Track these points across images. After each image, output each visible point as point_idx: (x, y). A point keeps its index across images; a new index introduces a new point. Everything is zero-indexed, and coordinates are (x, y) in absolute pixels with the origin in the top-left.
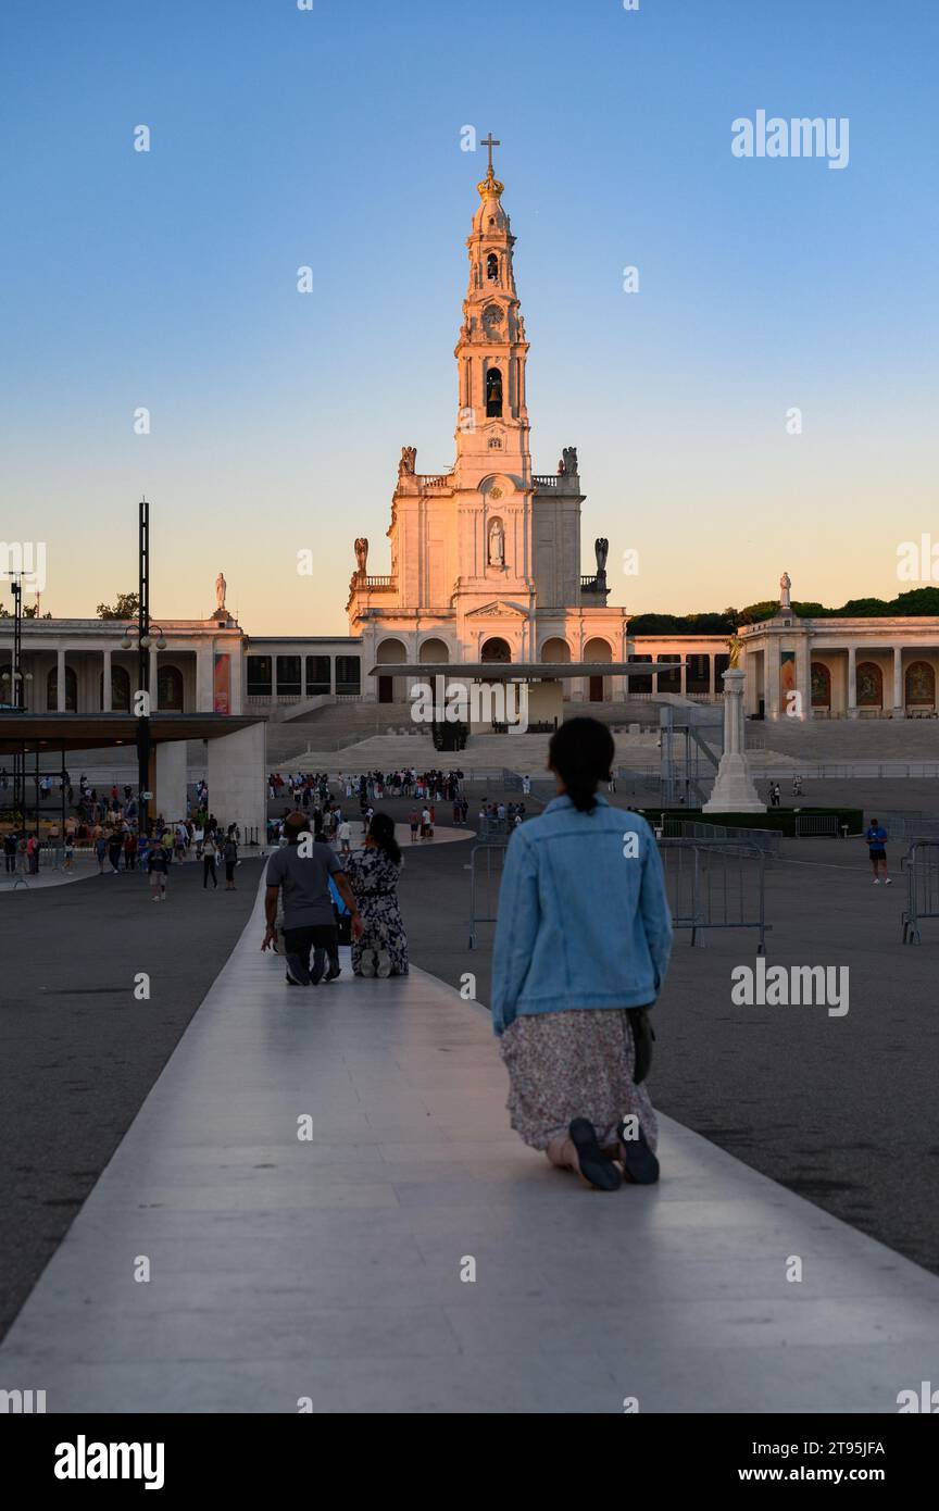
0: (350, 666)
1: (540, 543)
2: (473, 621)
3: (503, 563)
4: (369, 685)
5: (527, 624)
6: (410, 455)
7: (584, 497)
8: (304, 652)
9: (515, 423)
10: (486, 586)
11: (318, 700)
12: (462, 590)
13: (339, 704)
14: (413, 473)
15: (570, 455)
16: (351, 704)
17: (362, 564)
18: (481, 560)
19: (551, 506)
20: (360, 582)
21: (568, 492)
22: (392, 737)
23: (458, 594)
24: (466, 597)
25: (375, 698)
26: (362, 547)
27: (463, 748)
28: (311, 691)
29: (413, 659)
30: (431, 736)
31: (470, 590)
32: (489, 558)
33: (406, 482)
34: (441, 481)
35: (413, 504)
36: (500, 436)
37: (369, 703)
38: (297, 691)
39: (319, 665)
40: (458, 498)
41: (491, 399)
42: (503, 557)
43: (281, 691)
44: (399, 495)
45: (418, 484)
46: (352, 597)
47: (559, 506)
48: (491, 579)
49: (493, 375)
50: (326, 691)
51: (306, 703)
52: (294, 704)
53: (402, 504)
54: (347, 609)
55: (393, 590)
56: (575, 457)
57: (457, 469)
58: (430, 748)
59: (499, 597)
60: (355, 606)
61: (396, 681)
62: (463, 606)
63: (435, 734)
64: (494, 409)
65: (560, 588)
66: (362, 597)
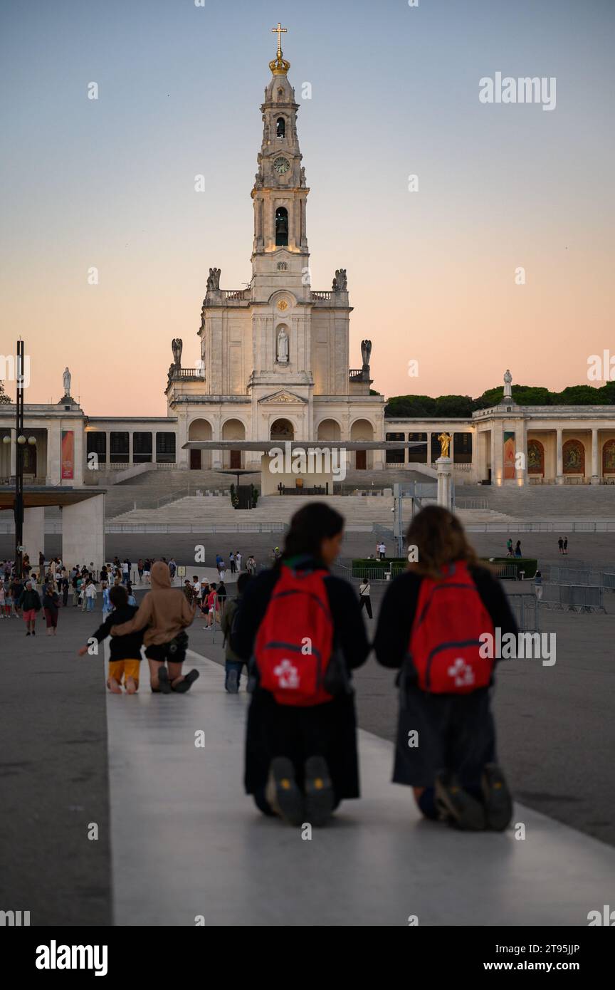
0: (167, 440)
1: (316, 344)
2: (265, 405)
3: (288, 360)
4: (182, 456)
5: (306, 409)
6: (215, 275)
7: (352, 309)
8: (132, 429)
9: (298, 251)
10: (275, 378)
11: (143, 467)
12: (256, 381)
13: (159, 470)
14: (218, 288)
15: (341, 276)
16: (169, 470)
17: (178, 359)
18: (272, 358)
19: (326, 315)
20: (176, 374)
21: (339, 304)
22: (199, 498)
23: (253, 385)
24: (259, 387)
25: (187, 466)
26: (177, 346)
27: (254, 506)
28: (137, 460)
29: (217, 437)
30: (230, 497)
31: (262, 381)
32: (277, 356)
33: (212, 296)
34: (240, 294)
35: (218, 313)
36: (286, 261)
37: (182, 469)
38: (126, 459)
39: (143, 440)
40: (254, 310)
41: (279, 232)
42: (288, 356)
43: (113, 459)
44: (207, 305)
45: (221, 297)
46: (170, 384)
47: (332, 316)
48: (279, 373)
49: (282, 212)
50: (149, 459)
51: (133, 469)
52: (123, 470)
53: (209, 314)
54: (166, 393)
55: (202, 380)
56: (345, 277)
57: (253, 285)
58: (229, 506)
59: (285, 387)
60: (172, 392)
61: (204, 453)
62: (256, 394)
63: (233, 496)
64: (282, 239)
65: (333, 379)
66: (177, 386)
